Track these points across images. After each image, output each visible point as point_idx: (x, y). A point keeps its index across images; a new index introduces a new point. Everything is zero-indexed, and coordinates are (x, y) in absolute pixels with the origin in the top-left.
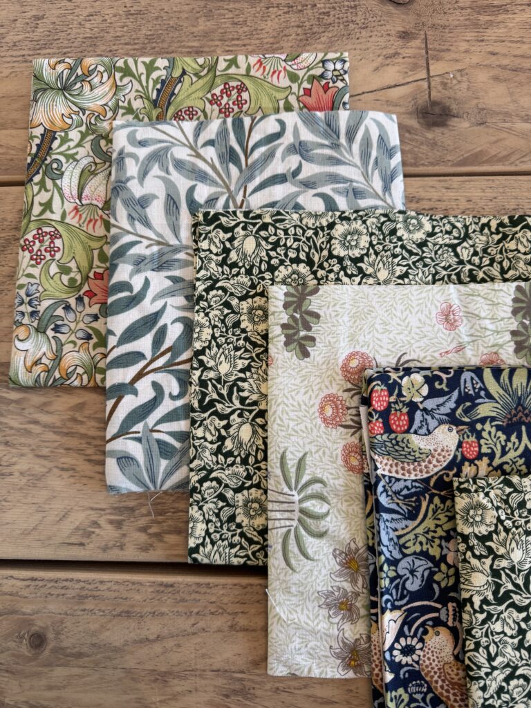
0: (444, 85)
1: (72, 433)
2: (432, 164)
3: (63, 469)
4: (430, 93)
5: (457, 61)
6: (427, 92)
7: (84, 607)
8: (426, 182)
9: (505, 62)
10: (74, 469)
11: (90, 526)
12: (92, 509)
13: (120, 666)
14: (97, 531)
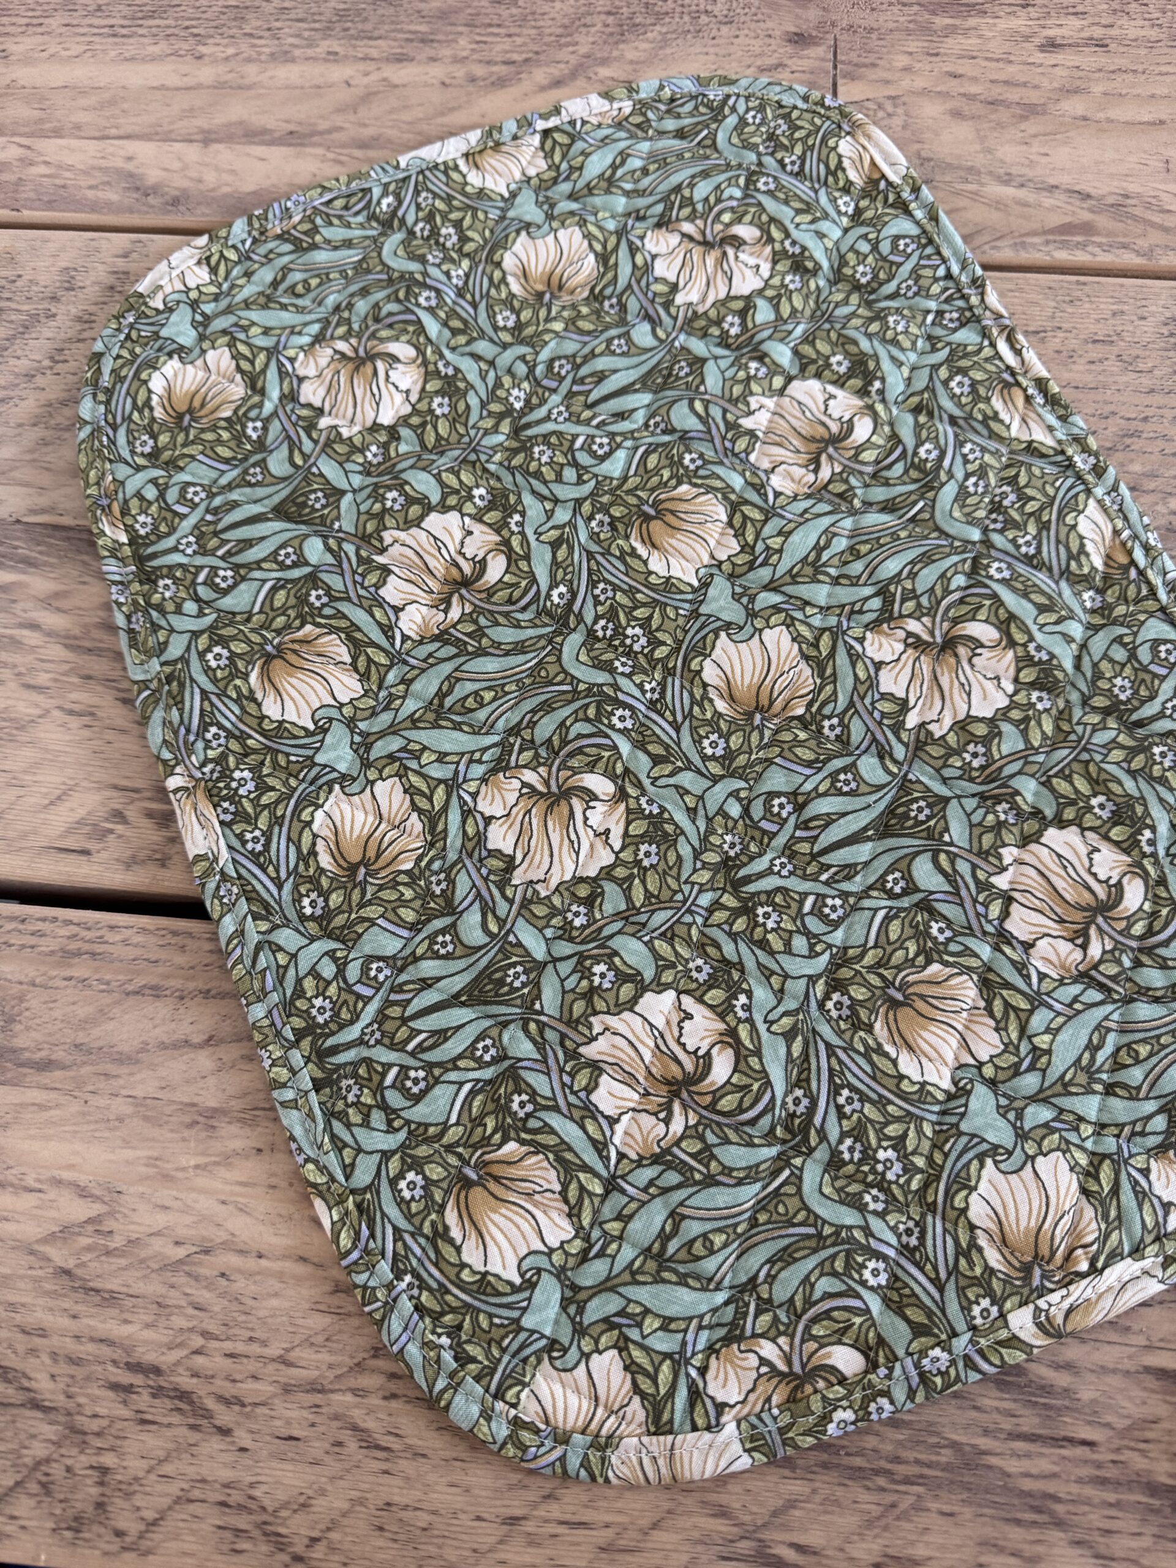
1: (100, 649)
3: (71, 713)
5: (887, 82)
7: (68, 973)
9: (974, 89)
10: (92, 714)
11: (107, 820)
12: (116, 787)
13: (124, 1092)
14: (120, 828)
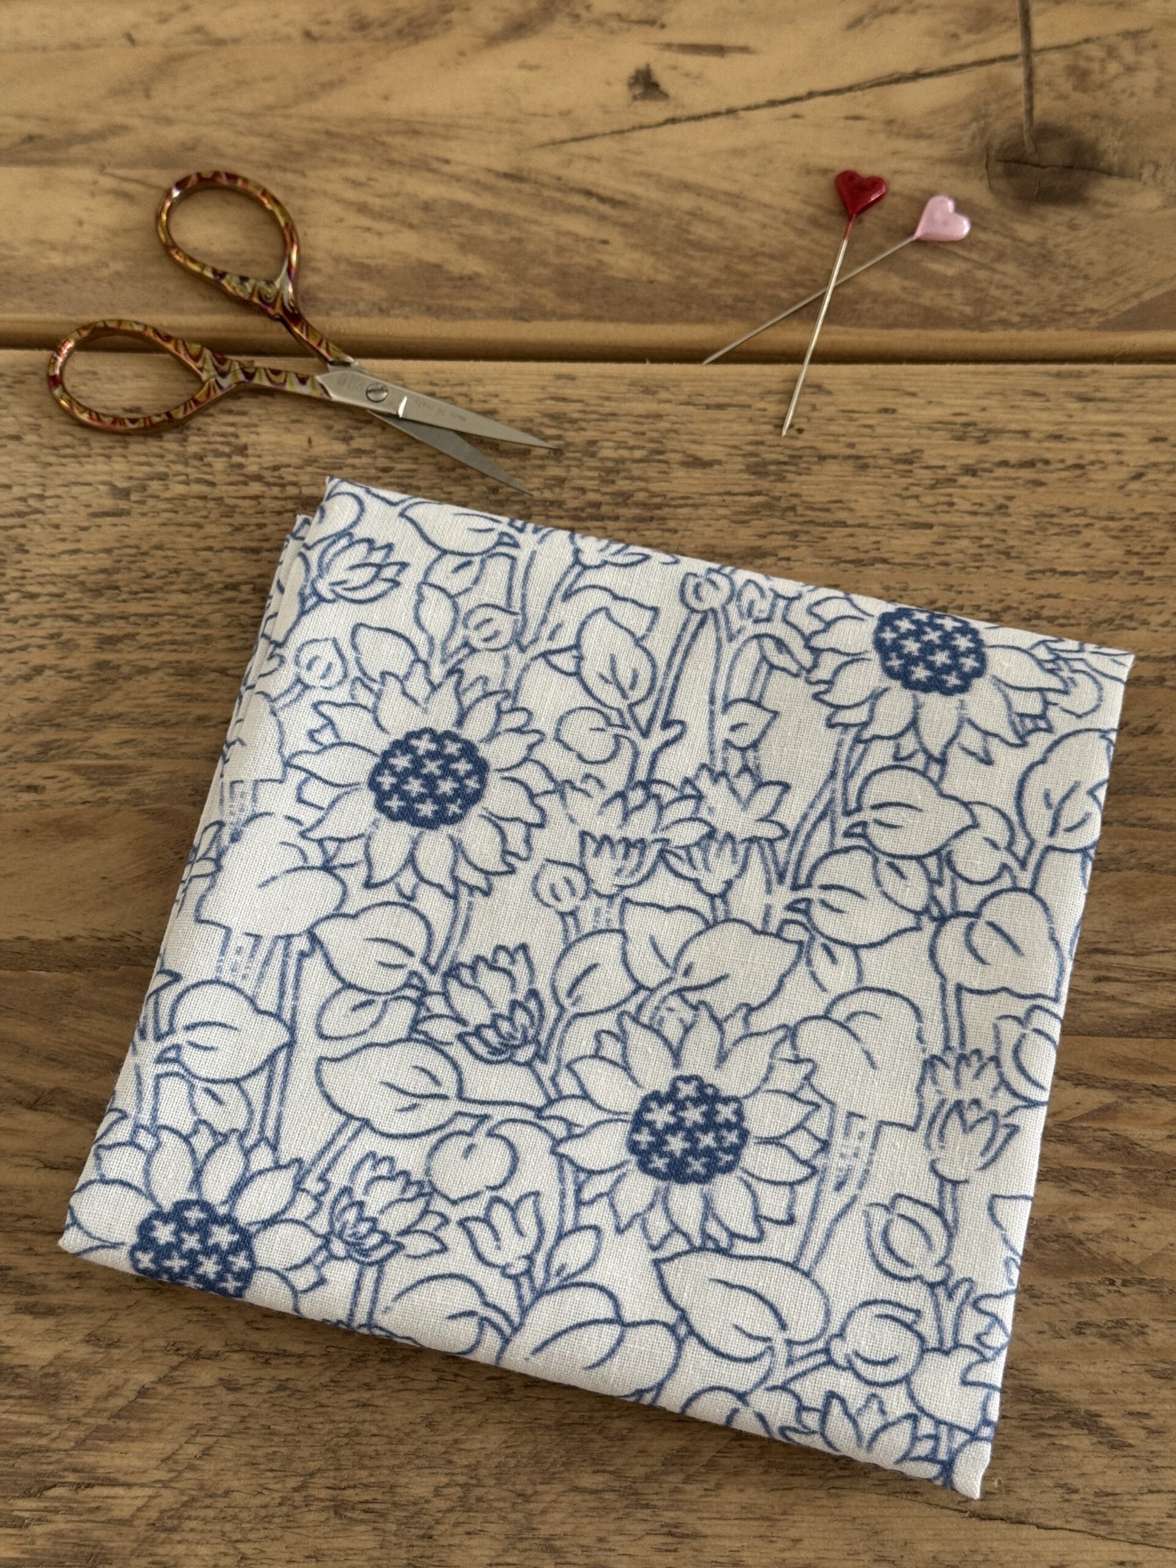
0: (1080, 76)
2: (1033, 321)
4: (1030, 99)
6: (1021, 97)
8: (1011, 379)
